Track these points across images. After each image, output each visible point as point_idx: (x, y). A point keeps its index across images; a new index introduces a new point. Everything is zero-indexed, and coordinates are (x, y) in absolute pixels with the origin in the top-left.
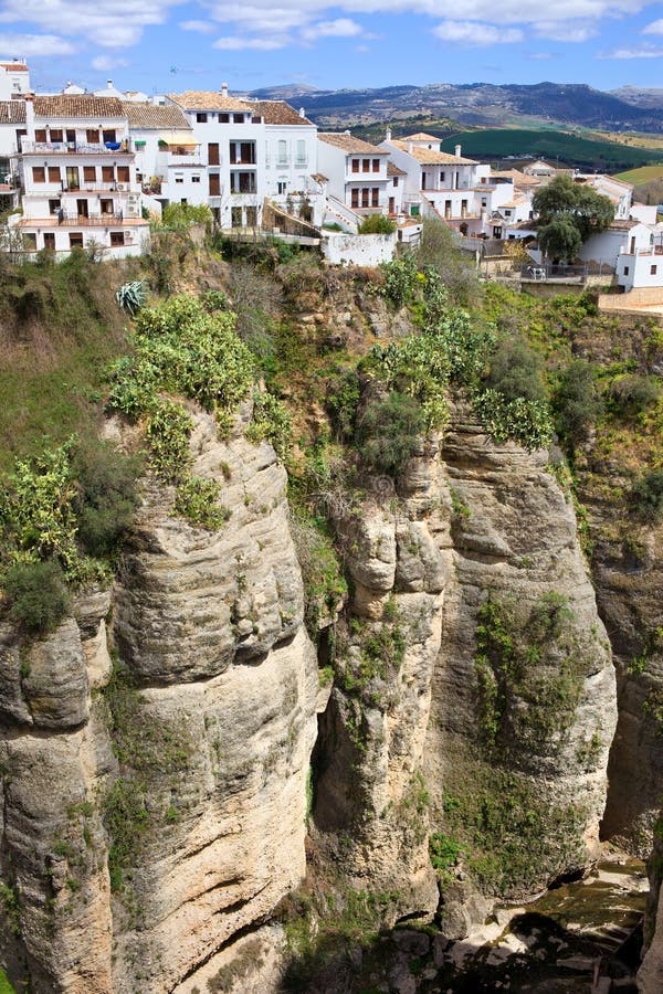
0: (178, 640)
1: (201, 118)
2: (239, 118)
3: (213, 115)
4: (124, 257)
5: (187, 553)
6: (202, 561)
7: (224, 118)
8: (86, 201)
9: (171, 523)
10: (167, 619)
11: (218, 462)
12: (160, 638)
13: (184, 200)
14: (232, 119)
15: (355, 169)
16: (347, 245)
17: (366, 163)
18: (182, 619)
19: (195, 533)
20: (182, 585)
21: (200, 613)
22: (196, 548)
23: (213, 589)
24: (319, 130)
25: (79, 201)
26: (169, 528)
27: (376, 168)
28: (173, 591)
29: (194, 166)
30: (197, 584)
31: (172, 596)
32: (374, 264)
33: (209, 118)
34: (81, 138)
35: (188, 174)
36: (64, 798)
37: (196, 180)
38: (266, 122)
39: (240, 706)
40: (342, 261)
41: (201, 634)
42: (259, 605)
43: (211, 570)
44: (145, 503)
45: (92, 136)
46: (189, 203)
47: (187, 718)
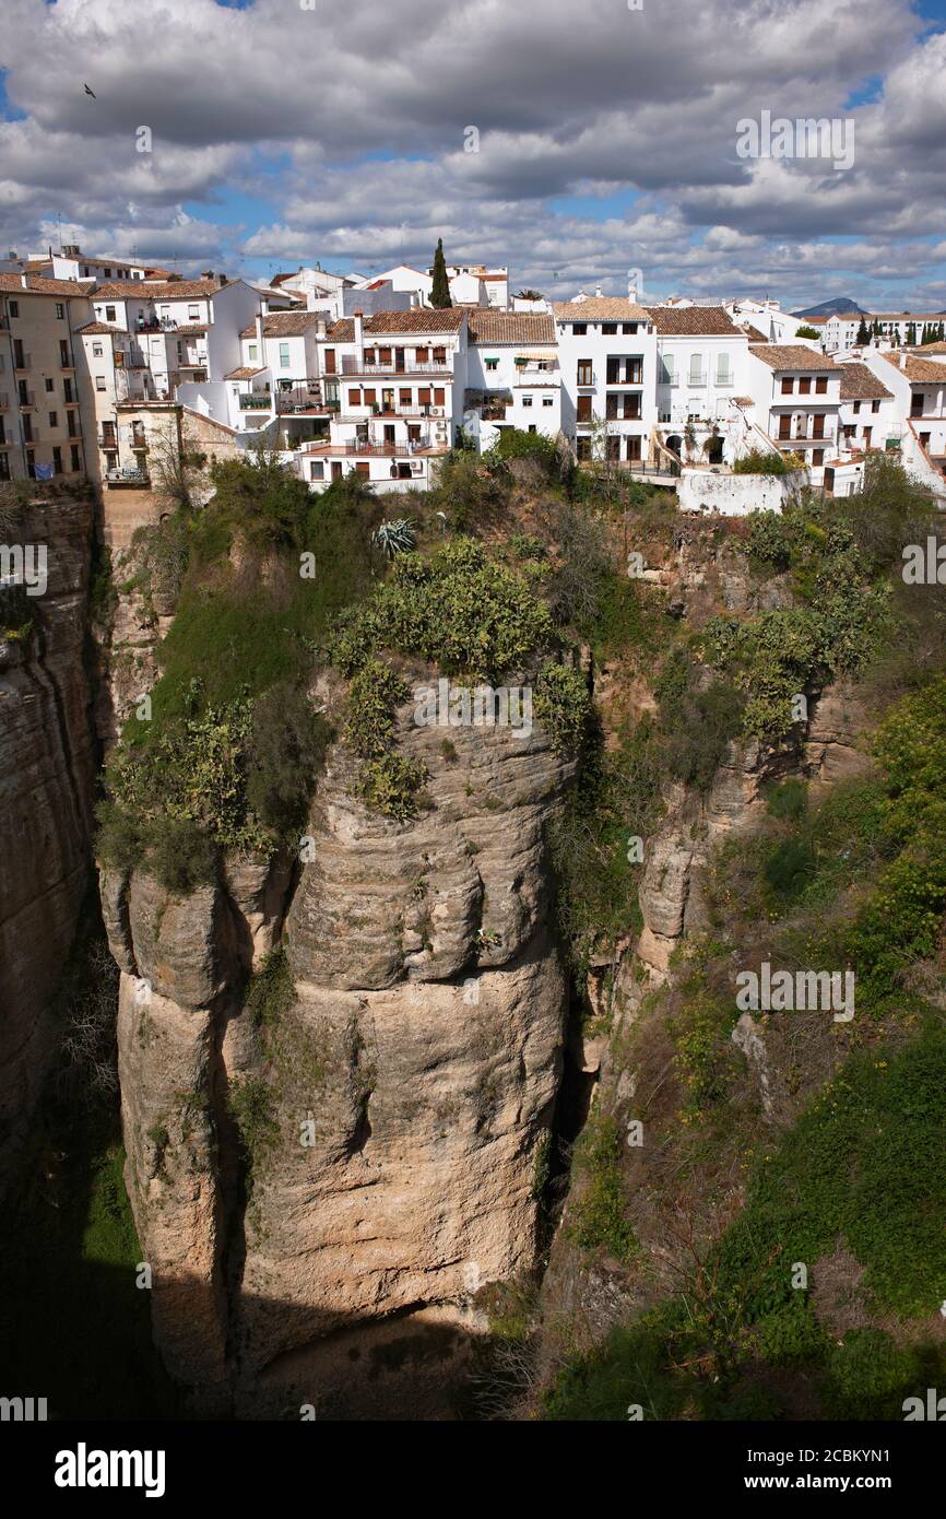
0: (329, 938)
1: (580, 329)
2: (630, 328)
3: (595, 325)
4: (405, 491)
5: (357, 839)
6: (372, 852)
7: (609, 328)
8: (393, 426)
9: (345, 802)
10: (324, 912)
11: (441, 738)
12: (312, 931)
13: (532, 428)
14: (620, 328)
15: (787, 390)
16: (710, 487)
17: (805, 383)
18: (334, 914)
19: (368, 818)
20: (342, 875)
21: (358, 913)
22: (368, 835)
23: (376, 888)
24: (750, 340)
25: (386, 427)
26: (342, 808)
27: (821, 389)
28: (332, 879)
29: (546, 386)
30: (360, 877)
31: (330, 886)
32: (744, 513)
33: (590, 328)
34: (410, 355)
35: (538, 396)
36: (173, 1082)
37: (548, 403)
38: (658, 332)
39: (407, 1032)
40: (703, 506)
41: (356, 937)
42: (439, 919)
43: (378, 864)
44: (329, 774)
45: (421, 352)
46: (539, 431)
47: (331, 1030)
